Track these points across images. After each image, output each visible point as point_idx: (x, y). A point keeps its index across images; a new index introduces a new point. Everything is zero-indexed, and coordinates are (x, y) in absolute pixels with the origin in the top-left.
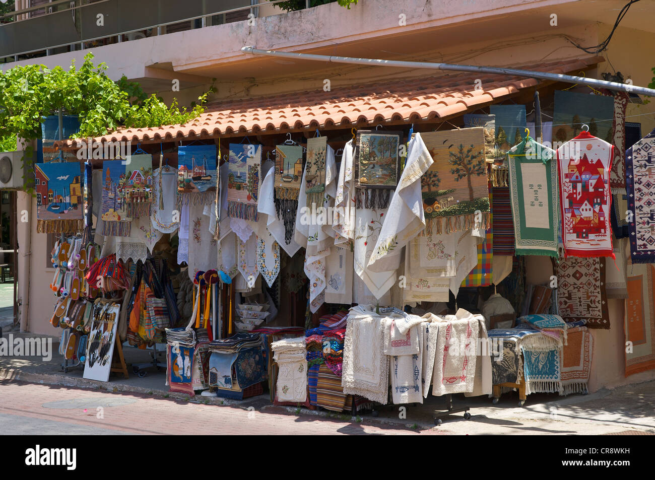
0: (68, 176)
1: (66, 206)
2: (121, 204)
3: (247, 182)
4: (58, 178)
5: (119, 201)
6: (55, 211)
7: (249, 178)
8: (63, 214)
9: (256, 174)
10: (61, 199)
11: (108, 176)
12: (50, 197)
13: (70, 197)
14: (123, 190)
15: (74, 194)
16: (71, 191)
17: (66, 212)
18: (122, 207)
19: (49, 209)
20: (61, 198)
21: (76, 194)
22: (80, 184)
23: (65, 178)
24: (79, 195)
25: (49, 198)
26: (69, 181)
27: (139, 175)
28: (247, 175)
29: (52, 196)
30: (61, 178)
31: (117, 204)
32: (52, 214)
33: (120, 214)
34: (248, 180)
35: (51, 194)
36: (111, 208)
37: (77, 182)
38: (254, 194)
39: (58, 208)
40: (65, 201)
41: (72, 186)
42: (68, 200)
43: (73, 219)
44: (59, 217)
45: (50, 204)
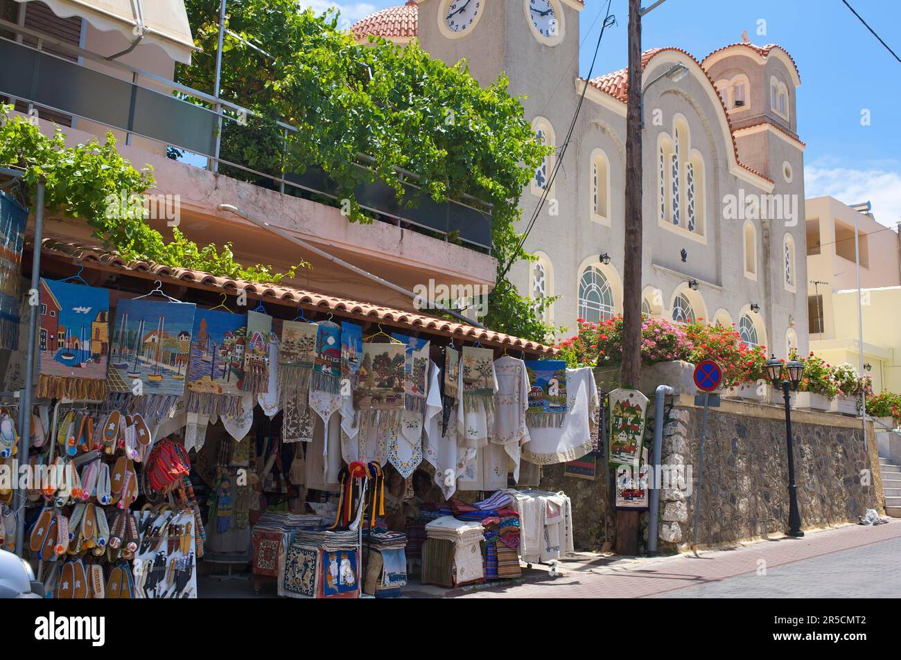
0: (89, 308)
1: (84, 355)
2: (225, 371)
3: (412, 374)
4: (75, 309)
5: (222, 367)
6: (67, 363)
7: (414, 370)
8: (78, 369)
9: (424, 368)
10: (77, 344)
11: (203, 330)
12: (60, 338)
13: (90, 343)
14: (229, 353)
15: (97, 339)
16: (94, 332)
17: (84, 365)
18: (227, 376)
19: (58, 358)
20: (77, 341)
21: (100, 339)
22: (107, 324)
23: (86, 310)
24: (104, 341)
25: (59, 340)
26: (91, 317)
27: (259, 338)
28: (413, 368)
29: (64, 337)
30: (79, 310)
31: (216, 370)
32: (62, 366)
33: (221, 385)
34: (412, 372)
35: (61, 333)
36: (205, 374)
37: (103, 320)
38: (420, 387)
39: (71, 358)
40: (82, 348)
41: (95, 325)
42: (86, 346)
43: (92, 378)
44: (73, 373)
45: (60, 349)
